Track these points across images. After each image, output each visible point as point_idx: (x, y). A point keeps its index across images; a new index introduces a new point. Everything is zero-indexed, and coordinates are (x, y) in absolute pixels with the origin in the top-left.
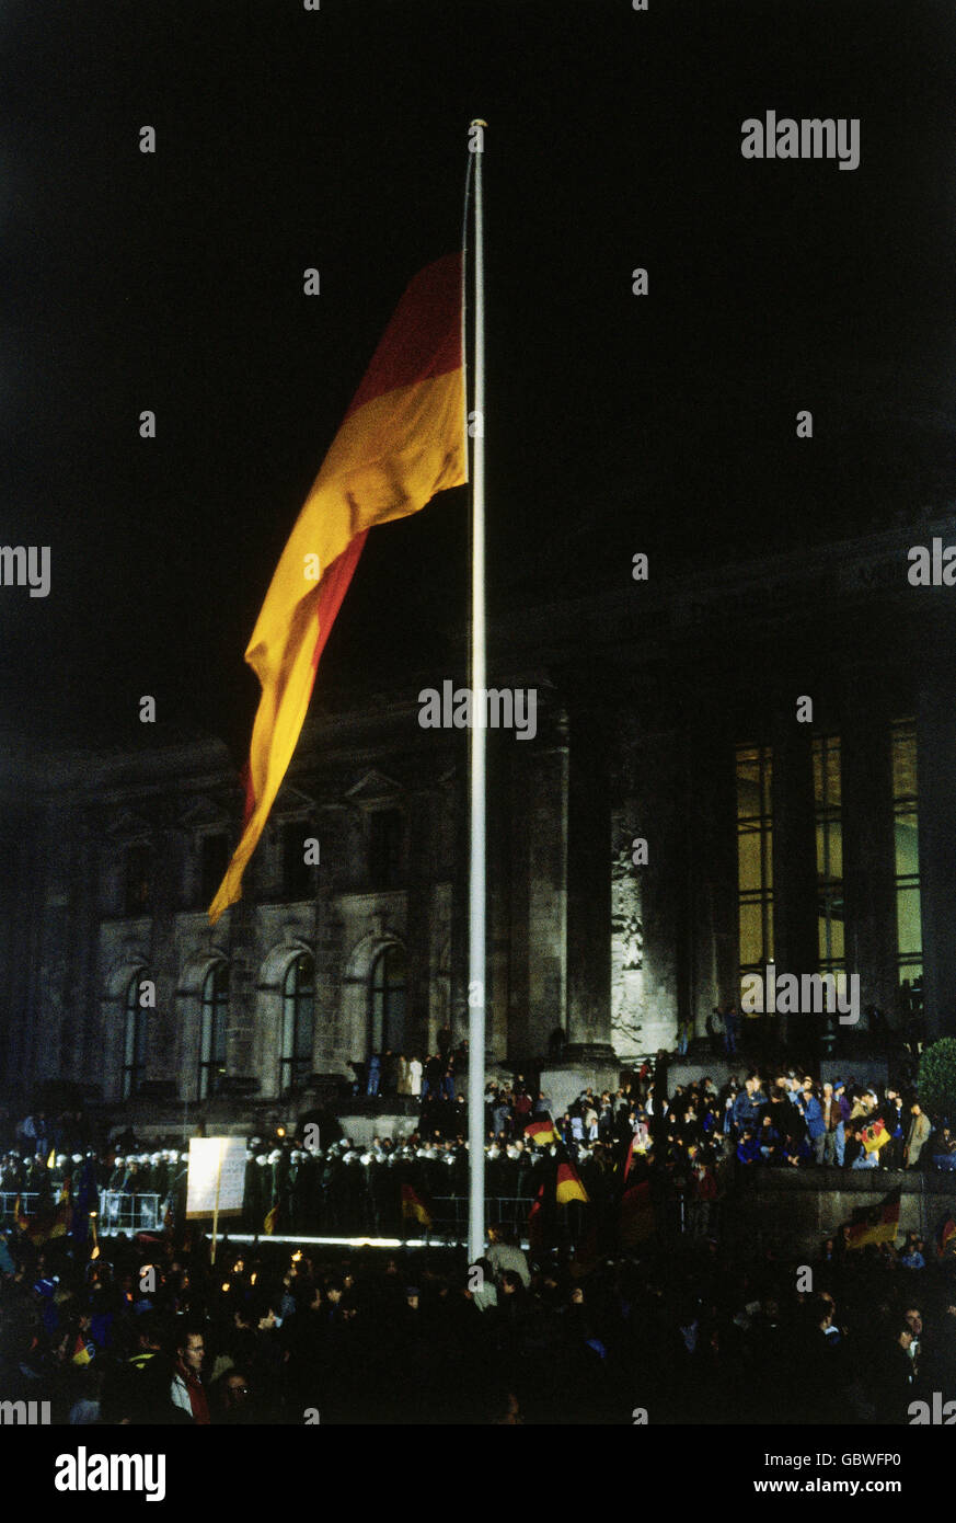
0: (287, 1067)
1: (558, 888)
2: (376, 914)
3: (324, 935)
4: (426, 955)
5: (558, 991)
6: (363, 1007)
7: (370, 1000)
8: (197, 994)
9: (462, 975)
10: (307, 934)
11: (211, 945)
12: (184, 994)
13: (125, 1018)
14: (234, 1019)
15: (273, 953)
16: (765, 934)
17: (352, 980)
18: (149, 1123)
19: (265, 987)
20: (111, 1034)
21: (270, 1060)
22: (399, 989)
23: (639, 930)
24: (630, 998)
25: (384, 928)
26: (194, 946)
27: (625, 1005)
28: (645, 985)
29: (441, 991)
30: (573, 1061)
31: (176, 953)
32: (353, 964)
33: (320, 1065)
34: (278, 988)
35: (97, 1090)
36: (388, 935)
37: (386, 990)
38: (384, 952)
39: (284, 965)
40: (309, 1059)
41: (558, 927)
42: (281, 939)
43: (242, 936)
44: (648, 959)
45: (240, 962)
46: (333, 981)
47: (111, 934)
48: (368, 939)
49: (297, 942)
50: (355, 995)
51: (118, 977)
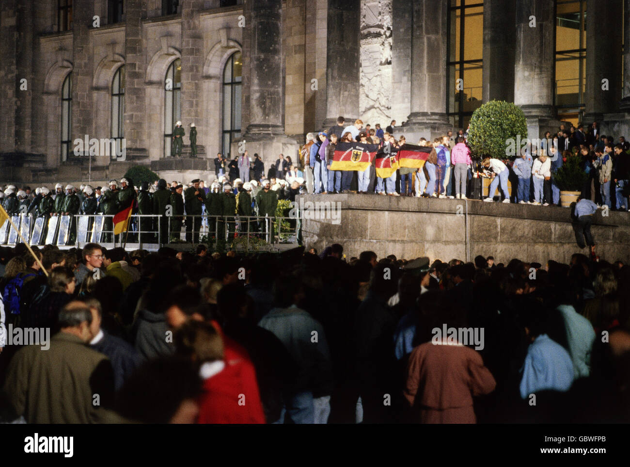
0: (168, 140)
2: (222, 29)
3: (189, 44)
6: (217, 97)
7: (223, 91)
8: (108, 89)
10: (178, 44)
11: (114, 53)
12: (98, 89)
13: (61, 106)
14: (130, 106)
15: (155, 58)
17: (208, 77)
19: (151, 83)
20: (51, 119)
21: (156, 136)
23: (391, 35)
24: (385, 86)
25: (228, 38)
26: (103, 55)
27: (382, 90)
28: (394, 76)
31: (91, 59)
32: (209, 65)
34: (161, 84)
35: (43, 158)
37: (233, 84)
39: (164, 67)
42: (160, 49)
43: (133, 46)
44: (396, 57)
45: (133, 65)
46: (194, 78)
47: (48, 46)
48: (218, 46)
49: (172, 50)
50: (210, 88)
51: (54, 78)
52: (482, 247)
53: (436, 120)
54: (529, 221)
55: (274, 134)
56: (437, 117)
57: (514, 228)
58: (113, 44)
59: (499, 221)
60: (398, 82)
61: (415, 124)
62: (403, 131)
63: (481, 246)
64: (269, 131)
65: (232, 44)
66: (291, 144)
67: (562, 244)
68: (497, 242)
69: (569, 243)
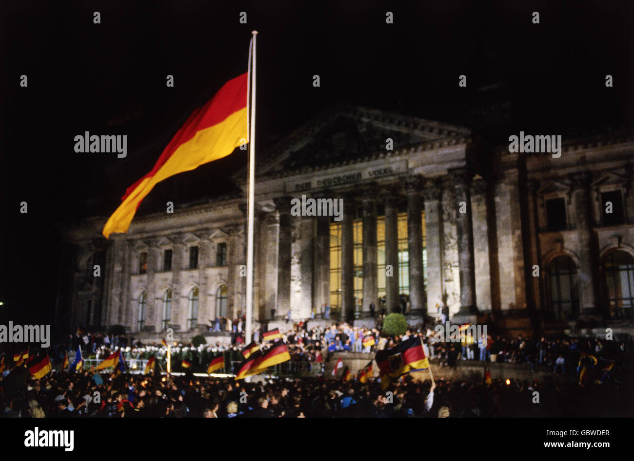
1: (275, 267)
2: (218, 275)
3: (202, 281)
4: (234, 287)
5: (274, 299)
6: (214, 304)
7: (216, 300)
8: (162, 299)
9: (244, 293)
10: (197, 281)
11: (166, 284)
12: (157, 299)
13: (139, 306)
14: (173, 307)
15: (186, 286)
16: (338, 282)
17: (210, 295)
18: (146, 338)
19: (183, 297)
20: (134, 311)
21: (184, 319)
22: (225, 298)
23: (300, 280)
24: (297, 301)
25: (221, 279)
26: (160, 284)
28: (302, 297)
29: (238, 298)
31: (155, 286)
32: (211, 290)
33: (200, 321)
34: (187, 297)
35: (129, 328)
37: (221, 298)
38: (221, 287)
39: (189, 290)
40: (196, 319)
41: (274, 280)
42: (188, 282)
43: (176, 281)
45: (175, 289)
46: (205, 295)
47: (135, 280)
48: (215, 282)
49: (193, 283)
50: (211, 299)
51: (136, 293)
58: (166, 280)
65: (222, 281)
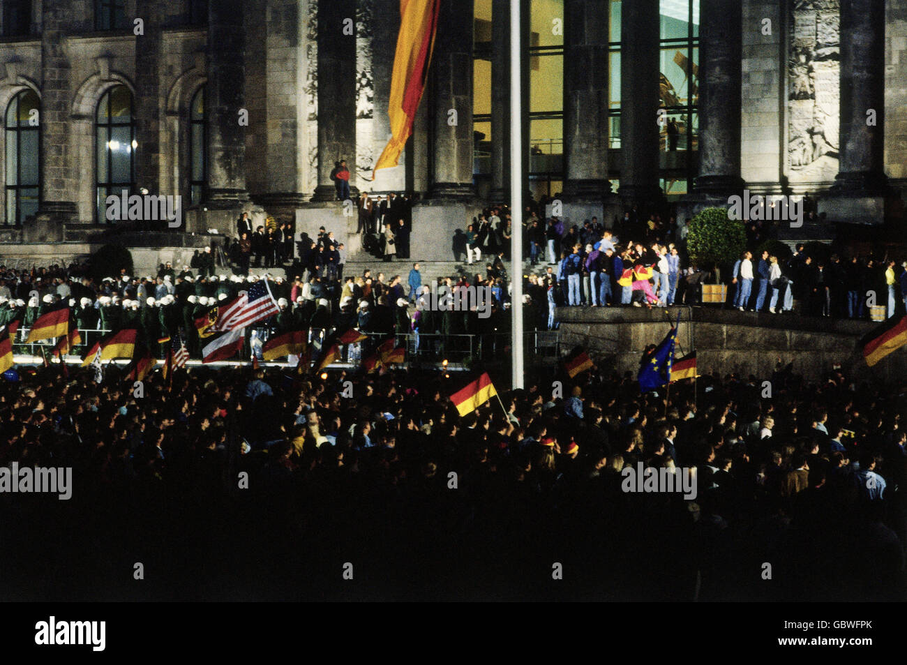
0: (11, 193)
2: (102, 56)
3: (51, 73)
4: (156, 95)
6: (89, 141)
7: (95, 135)
10: (34, 73)
17: (79, 117)
25: (111, 71)
29: (170, 129)
30: (326, 201)
32: (80, 102)
36: (115, 76)
38: (108, 91)
44: (380, 110)
46: (62, 117)
48: (94, 79)
50: (83, 129)
52: (705, 354)
53: (466, 191)
54: (761, 329)
55: (242, 201)
56: (467, 189)
57: (742, 335)
59: (724, 328)
60: (382, 140)
61: (443, 196)
62: (428, 204)
63: (703, 353)
64: (235, 197)
66: (259, 212)
67: (799, 351)
68: (722, 348)
69: (806, 351)
